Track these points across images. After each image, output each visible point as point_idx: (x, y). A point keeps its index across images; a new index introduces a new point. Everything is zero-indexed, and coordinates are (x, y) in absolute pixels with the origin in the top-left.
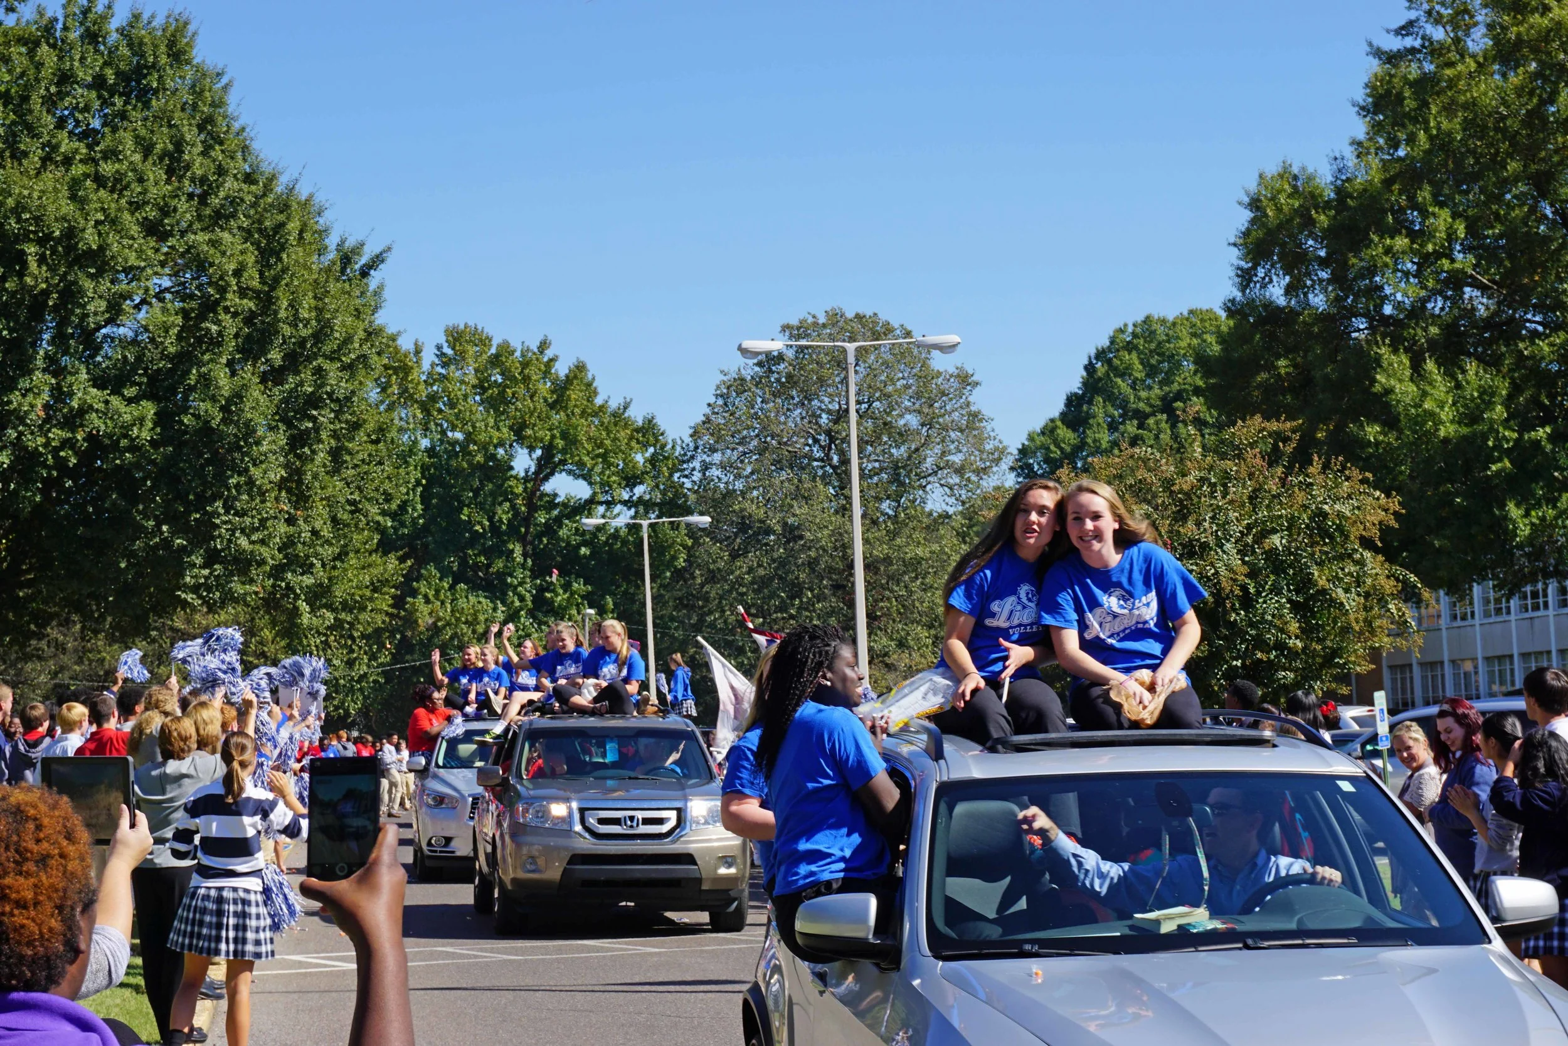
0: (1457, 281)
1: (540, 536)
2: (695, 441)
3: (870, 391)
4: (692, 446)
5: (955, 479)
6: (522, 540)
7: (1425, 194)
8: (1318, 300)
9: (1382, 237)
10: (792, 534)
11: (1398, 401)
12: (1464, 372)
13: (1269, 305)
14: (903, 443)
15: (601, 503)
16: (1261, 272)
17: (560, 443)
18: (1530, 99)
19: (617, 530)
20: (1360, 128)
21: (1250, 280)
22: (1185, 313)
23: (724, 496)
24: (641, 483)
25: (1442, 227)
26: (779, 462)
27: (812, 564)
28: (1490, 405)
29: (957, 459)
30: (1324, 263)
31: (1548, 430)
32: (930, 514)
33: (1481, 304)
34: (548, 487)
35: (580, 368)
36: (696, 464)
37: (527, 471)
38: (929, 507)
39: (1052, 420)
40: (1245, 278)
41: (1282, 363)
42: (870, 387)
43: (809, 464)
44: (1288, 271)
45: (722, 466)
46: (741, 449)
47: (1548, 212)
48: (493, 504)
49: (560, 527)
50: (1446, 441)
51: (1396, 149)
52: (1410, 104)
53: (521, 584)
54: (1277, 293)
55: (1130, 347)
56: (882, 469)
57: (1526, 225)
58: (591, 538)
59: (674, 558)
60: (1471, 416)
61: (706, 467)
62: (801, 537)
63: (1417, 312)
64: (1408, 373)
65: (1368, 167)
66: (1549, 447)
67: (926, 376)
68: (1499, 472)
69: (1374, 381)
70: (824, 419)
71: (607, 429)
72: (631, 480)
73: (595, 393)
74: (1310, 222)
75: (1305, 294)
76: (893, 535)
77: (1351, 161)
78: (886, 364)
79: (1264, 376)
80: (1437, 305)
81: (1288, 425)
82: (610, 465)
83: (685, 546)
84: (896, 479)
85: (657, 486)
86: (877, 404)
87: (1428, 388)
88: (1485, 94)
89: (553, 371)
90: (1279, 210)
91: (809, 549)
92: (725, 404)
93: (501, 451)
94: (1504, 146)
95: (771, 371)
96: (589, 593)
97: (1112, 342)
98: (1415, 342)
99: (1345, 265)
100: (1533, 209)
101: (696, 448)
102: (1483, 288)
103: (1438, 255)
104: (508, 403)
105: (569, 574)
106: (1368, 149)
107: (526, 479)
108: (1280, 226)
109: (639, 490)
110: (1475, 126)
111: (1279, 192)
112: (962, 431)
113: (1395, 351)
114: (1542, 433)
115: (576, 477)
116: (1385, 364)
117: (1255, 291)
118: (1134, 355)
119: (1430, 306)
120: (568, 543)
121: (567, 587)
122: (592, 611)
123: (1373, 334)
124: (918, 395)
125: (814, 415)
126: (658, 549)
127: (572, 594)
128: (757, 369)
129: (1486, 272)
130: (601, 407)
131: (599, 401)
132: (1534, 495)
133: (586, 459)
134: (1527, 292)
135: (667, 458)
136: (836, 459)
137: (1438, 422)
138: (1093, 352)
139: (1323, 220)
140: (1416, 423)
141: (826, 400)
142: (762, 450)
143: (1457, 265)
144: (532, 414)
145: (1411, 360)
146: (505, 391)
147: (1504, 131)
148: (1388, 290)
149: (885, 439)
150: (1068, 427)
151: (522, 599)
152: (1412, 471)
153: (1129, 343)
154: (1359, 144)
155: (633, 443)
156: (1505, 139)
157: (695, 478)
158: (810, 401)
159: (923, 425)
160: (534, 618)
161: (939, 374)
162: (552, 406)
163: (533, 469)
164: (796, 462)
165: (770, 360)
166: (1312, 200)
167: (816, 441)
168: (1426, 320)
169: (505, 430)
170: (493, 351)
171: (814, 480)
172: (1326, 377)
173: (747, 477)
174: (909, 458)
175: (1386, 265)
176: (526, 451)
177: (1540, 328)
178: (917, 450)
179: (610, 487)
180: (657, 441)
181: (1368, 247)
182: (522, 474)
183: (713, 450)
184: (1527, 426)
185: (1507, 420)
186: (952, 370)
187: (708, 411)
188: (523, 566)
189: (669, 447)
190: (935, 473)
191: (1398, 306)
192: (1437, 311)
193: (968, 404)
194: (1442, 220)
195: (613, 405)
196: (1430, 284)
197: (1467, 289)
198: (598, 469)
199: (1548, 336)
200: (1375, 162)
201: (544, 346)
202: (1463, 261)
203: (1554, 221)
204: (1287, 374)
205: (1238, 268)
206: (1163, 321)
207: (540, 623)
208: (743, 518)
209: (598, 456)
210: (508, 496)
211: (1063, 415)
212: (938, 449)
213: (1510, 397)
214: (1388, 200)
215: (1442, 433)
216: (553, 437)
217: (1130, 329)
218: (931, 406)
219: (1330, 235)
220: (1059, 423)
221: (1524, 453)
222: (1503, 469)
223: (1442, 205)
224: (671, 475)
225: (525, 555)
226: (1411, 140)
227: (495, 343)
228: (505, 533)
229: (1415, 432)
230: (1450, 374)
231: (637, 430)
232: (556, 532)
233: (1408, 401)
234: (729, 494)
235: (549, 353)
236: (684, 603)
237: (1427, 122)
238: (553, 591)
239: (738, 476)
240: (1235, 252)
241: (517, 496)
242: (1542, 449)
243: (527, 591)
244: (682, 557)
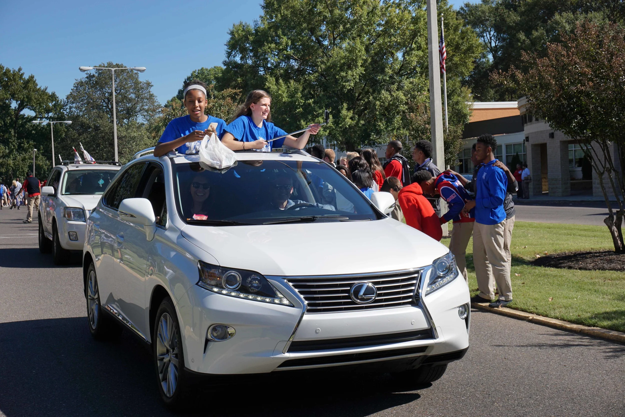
0: (288, 58)
1: (19, 127)
2: (68, 100)
3: (120, 87)
4: (66, 101)
5: (146, 114)
6: (14, 128)
7: (280, 32)
8: (250, 62)
9: (268, 43)
10: (97, 128)
11: (272, 91)
12: (290, 83)
13: (235, 63)
14: (130, 102)
15: (39, 118)
16: (233, 53)
17: (26, 99)
18: (309, 6)
19: (44, 126)
20: (262, 12)
21: (230, 55)
22: (213, 67)
23: (76, 117)
24: (51, 112)
25: (285, 42)
26: (93, 107)
27: (103, 137)
28: (297, 93)
29: (146, 107)
30: (251, 51)
31: (313, 100)
32: (138, 123)
33: (295, 64)
34: (22, 113)
35: (32, 77)
36: (68, 107)
37: (15, 108)
38: (138, 121)
39: (174, 97)
40: (229, 54)
41: (239, 79)
42: (120, 85)
43: (102, 108)
44: (241, 53)
45: (76, 108)
46: (81, 103)
47: (314, 39)
48: (5, 118)
49: (26, 125)
50: (285, 102)
51: (272, 19)
52: (276, 6)
53: (14, 141)
54: (238, 59)
55: (197, 76)
56: (124, 110)
57: (308, 42)
58: (36, 127)
59: (61, 135)
60: (292, 95)
61: (71, 108)
62: (100, 129)
63: (277, 66)
64: (275, 83)
65: (264, 24)
66: (313, 105)
67: (137, 83)
68: (299, 112)
69: (265, 85)
70: (107, 95)
71: (40, 95)
72: (48, 111)
73: (37, 85)
74: (248, 39)
75: (246, 60)
76: (127, 129)
77: (260, 22)
78: (125, 79)
79: (234, 83)
80: (283, 65)
81: (238, 91)
82: (41, 107)
83: (64, 131)
84: (128, 113)
85: (56, 113)
86: (122, 91)
87: (280, 87)
88: (297, 4)
89: (23, 77)
90: (239, 35)
91: (102, 133)
92: (77, 89)
93: (7, 101)
94: (302, 19)
95: (91, 80)
96: (35, 144)
97: (192, 75)
98: (276, 75)
99: (257, 52)
100: (310, 38)
101: (68, 102)
102: (295, 60)
103: (283, 50)
104: (9, 87)
105: (29, 139)
106: (264, 19)
107: (15, 110)
108: (239, 40)
109: (51, 114)
110: (294, 13)
111: (239, 30)
112: (147, 99)
113: (271, 77)
114: (311, 101)
115: (31, 110)
116: (268, 80)
117: (232, 58)
118: (198, 79)
119: (281, 65)
120: (28, 130)
121: (28, 143)
122: (36, 150)
123: (265, 72)
124: (134, 89)
125: (104, 93)
126: (56, 132)
127: (30, 145)
128: (86, 79)
129: (296, 55)
130: (39, 89)
131: (38, 87)
132: (308, 118)
133: (34, 104)
134: (307, 61)
135: (59, 105)
136: (110, 106)
137: (283, 97)
138: (186, 78)
139: (251, 38)
140: (276, 97)
141: (107, 89)
142: (88, 103)
143: (288, 53)
144: (17, 91)
145: (276, 79)
146: (8, 83)
147: (302, 15)
148: (269, 59)
149: (125, 101)
150: (179, 99)
151: (14, 146)
152: (275, 111)
153: (197, 75)
154: (262, 17)
155: (49, 100)
156: (302, 17)
157: (67, 111)
158: (102, 89)
159: (136, 97)
160: (18, 152)
161: (141, 82)
162: (24, 88)
163: (17, 107)
164: (98, 107)
165: (90, 77)
166: (249, 33)
167: (104, 101)
168: (279, 68)
169: (8, 95)
170: (4, 71)
171: (104, 112)
172: (252, 84)
173: (84, 111)
174: (132, 107)
175: (269, 52)
176: (15, 102)
177: (311, 72)
178: (134, 104)
179: (42, 113)
180: (56, 99)
181: (264, 46)
182: (14, 108)
183: (73, 103)
184: (307, 99)
185: (301, 97)
186: (145, 81)
187: (71, 91)
188: (15, 136)
189: (60, 101)
190: (140, 111)
191: (272, 64)
192: (283, 66)
193: (150, 92)
194: (284, 39)
195: (42, 88)
196: (281, 58)
197: (291, 60)
198: (38, 107)
199: (313, 74)
200: (266, 23)
201: (20, 70)
202: (290, 51)
203: (315, 42)
204: (241, 82)
205: (227, 51)
206: (207, 70)
207: (20, 153)
208: (82, 123)
209: (38, 104)
210: (9, 115)
211: (177, 96)
212: (141, 105)
213: (303, 91)
214: (270, 34)
215: (284, 100)
216: (24, 97)
217: (197, 72)
218: (139, 92)
219: (254, 42)
220: (176, 98)
221: (306, 107)
222: (300, 111)
223: (284, 35)
224: (60, 110)
225: (15, 133)
226: (276, 16)
227: (5, 68)
228: (8, 126)
229: (276, 100)
230: (286, 83)
231: (50, 96)
232: (25, 126)
233: (274, 90)
234: (78, 116)
235: (22, 72)
236: (64, 148)
237: (281, 12)
238: (24, 144)
239: (81, 111)
240: (226, 47)
241: (12, 115)
242: (311, 106)
243: (16, 143)
244: (64, 134)
